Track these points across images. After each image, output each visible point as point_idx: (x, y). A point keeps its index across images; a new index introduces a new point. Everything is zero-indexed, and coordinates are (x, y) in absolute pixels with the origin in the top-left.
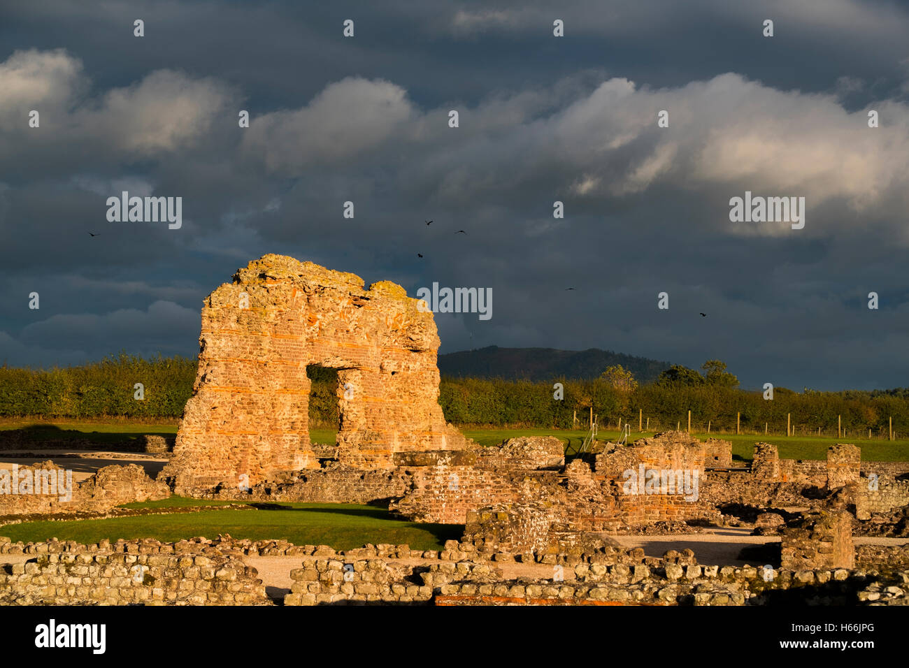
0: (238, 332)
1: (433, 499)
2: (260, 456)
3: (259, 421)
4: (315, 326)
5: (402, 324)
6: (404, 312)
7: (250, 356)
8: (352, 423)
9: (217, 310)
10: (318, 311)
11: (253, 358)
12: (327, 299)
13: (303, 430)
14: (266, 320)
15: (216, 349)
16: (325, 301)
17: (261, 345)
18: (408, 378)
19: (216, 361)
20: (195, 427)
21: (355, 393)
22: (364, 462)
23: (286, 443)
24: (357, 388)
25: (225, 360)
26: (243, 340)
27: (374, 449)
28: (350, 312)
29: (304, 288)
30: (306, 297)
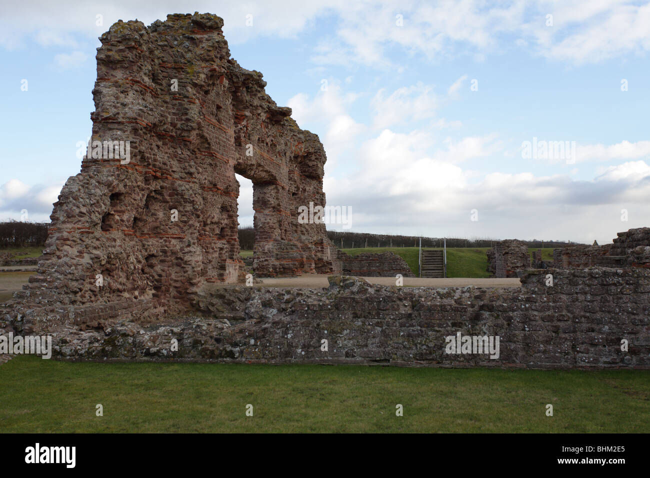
4: (243, 123)
5: (303, 151)
6: (303, 141)
7: (172, 130)
8: (268, 234)
9: (121, 51)
10: (246, 108)
11: (176, 133)
12: (255, 95)
13: (233, 238)
14: (194, 81)
15: (119, 105)
16: (253, 97)
17: (187, 114)
18: (305, 198)
19: (119, 123)
20: (80, 221)
21: (271, 206)
22: (282, 270)
23: (216, 251)
24: (273, 202)
25: (134, 121)
26: (162, 107)
27: (291, 258)
28: (267, 127)
29: (232, 77)
30: (234, 90)
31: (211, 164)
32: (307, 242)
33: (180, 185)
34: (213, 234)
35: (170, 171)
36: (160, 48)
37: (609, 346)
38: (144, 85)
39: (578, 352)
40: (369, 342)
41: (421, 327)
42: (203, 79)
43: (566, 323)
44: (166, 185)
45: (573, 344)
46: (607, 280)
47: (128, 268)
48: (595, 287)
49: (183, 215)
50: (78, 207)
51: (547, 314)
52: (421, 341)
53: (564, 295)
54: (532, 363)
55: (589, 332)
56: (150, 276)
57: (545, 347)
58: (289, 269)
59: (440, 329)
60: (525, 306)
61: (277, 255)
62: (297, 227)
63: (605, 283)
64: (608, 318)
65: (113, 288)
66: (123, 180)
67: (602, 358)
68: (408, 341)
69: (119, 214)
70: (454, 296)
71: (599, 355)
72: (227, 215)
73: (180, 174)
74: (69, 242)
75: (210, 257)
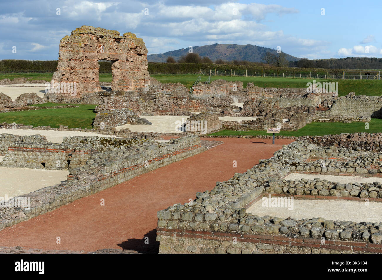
0: (71, 51)
1: (110, 106)
2: (80, 89)
3: (79, 78)
5: (134, 46)
6: (134, 42)
10: (101, 43)
13: (97, 81)
15: (64, 56)
18: (137, 63)
23: (91, 85)
24: (118, 67)
28: (114, 43)
29: (96, 36)
30: (97, 39)
31: (89, 62)
32: (136, 79)
33: (78, 71)
34: (90, 80)
35: (76, 68)
42: (83, 46)
72: (95, 74)
75: (89, 86)
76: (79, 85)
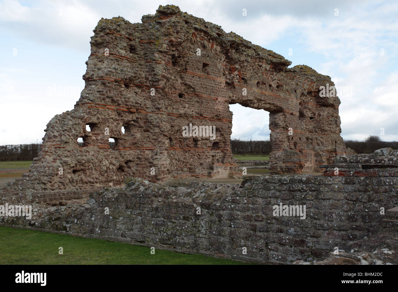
4: (234, 73)
5: (314, 88)
6: (315, 81)
7: (146, 82)
8: (279, 146)
9: (102, 36)
10: (236, 63)
11: (150, 83)
12: (242, 54)
13: (225, 149)
14: (159, 49)
15: (96, 69)
16: (241, 55)
17: (154, 71)
18: (320, 120)
19: (94, 80)
20: (55, 141)
21: (281, 127)
22: (287, 170)
23: (209, 158)
24: (281, 124)
25: (102, 78)
26: (138, 68)
27: (292, 161)
28: (273, 74)
29: (222, 44)
30: (225, 52)
31: (198, 102)
32: (319, 151)
33: (150, 116)
34: (206, 147)
35: (144, 108)
36: (140, 31)
37: (295, 247)
38: (119, 56)
39: (270, 250)
40: (133, 227)
41: (164, 219)
42: (165, 47)
43: (261, 223)
44: (140, 116)
45: (266, 242)
46: (294, 186)
47: (101, 169)
48: (284, 192)
49: (154, 135)
50: (53, 132)
51: (247, 214)
52: (164, 229)
53: (261, 199)
54: (235, 255)
55: (279, 232)
56: (128, 173)
57: (245, 242)
58: (291, 169)
59: (176, 221)
60: (231, 206)
61: (284, 159)
62: (312, 141)
63: (291, 189)
64: (294, 221)
65: (84, 181)
66: (95, 115)
67: (289, 257)
68: (156, 229)
69: (95, 136)
70: (193, 196)
71: (286, 254)
72: (220, 134)
73: (152, 109)
74: (48, 153)
75: (202, 161)
76: (155, 157)
